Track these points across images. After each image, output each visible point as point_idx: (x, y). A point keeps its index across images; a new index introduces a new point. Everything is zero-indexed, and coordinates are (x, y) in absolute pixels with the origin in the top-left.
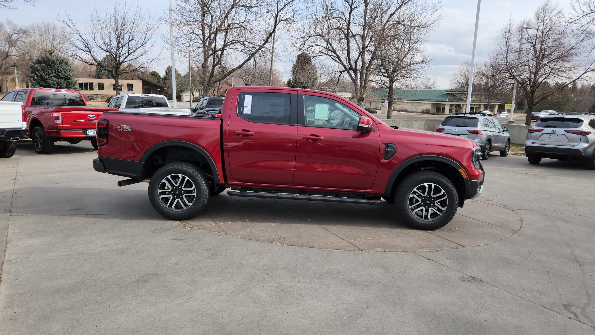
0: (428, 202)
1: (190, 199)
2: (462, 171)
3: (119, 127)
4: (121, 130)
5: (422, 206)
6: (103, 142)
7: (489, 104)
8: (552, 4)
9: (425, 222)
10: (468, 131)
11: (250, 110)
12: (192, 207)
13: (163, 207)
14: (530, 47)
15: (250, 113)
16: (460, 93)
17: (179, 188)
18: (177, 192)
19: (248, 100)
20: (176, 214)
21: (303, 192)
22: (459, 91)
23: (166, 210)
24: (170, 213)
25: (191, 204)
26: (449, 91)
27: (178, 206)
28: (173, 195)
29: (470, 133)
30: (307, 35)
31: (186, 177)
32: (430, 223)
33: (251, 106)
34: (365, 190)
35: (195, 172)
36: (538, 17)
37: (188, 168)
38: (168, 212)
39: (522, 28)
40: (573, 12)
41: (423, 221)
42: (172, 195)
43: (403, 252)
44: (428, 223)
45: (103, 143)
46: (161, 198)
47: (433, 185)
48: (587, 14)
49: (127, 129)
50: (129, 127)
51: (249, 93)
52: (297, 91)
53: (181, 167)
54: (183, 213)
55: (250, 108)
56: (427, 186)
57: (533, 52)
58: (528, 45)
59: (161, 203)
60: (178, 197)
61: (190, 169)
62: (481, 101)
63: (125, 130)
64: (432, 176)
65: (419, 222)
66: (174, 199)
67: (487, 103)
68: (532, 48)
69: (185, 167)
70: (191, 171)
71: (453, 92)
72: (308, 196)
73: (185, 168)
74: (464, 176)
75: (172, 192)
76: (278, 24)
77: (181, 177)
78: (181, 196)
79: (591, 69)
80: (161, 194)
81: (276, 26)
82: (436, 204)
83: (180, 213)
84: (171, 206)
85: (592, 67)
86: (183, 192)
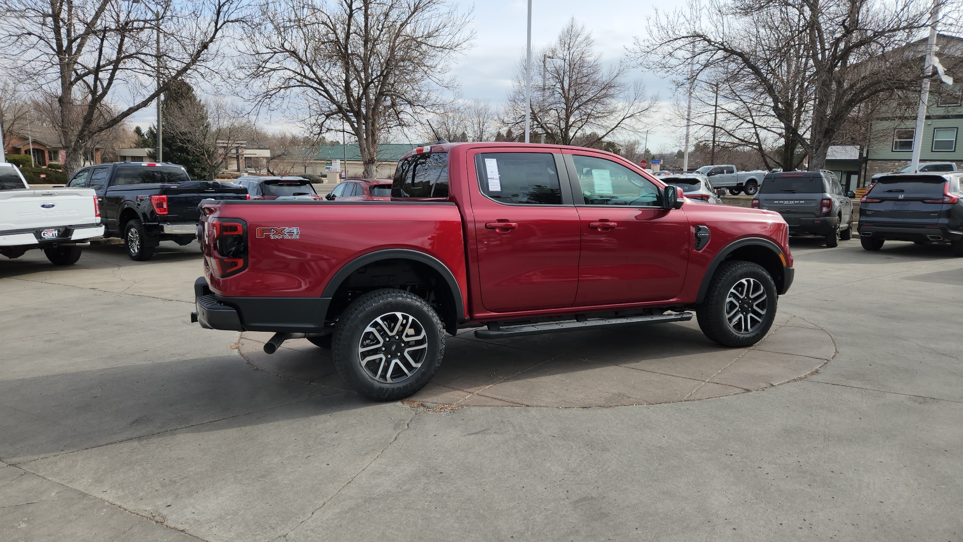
0: (746, 306)
1: (417, 356)
2: (782, 256)
3: (273, 232)
4: (278, 237)
5: (739, 314)
6: (236, 265)
9: (746, 336)
11: (499, 184)
12: (423, 370)
13: (370, 380)
14: (554, 84)
17: (396, 340)
18: (393, 348)
19: (491, 165)
20: (396, 388)
23: (377, 384)
24: (383, 388)
25: (419, 365)
27: (397, 373)
28: (387, 354)
30: (269, 50)
31: (408, 317)
32: (751, 335)
33: (498, 176)
34: (671, 300)
35: (425, 305)
36: (562, 42)
37: (412, 299)
38: (380, 388)
39: (545, 58)
40: (650, 38)
41: (742, 335)
42: (384, 354)
44: (748, 336)
45: (234, 269)
46: (364, 363)
47: (752, 280)
48: (666, 43)
49: (291, 234)
50: (295, 230)
51: (489, 155)
53: (399, 299)
54: (407, 385)
55: (499, 181)
56: (746, 283)
57: (561, 91)
58: (552, 82)
59: (365, 373)
60: (394, 356)
61: (415, 300)
63: (287, 237)
64: (751, 268)
66: (388, 362)
68: (558, 85)
69: (407, 297)
70: (418, 304)
73: (408, 300)
74: (784, 264)
75: (384, 349)
76: (220, 28)
77: (400, 318)
78: (399, 354)
79: (630, 115)
80: (364, 355)
81: (216, 30)
82: (755, 308)
83: (401, 385)
84: (384, 376)
85: (631, 112)
86: (403, 345)
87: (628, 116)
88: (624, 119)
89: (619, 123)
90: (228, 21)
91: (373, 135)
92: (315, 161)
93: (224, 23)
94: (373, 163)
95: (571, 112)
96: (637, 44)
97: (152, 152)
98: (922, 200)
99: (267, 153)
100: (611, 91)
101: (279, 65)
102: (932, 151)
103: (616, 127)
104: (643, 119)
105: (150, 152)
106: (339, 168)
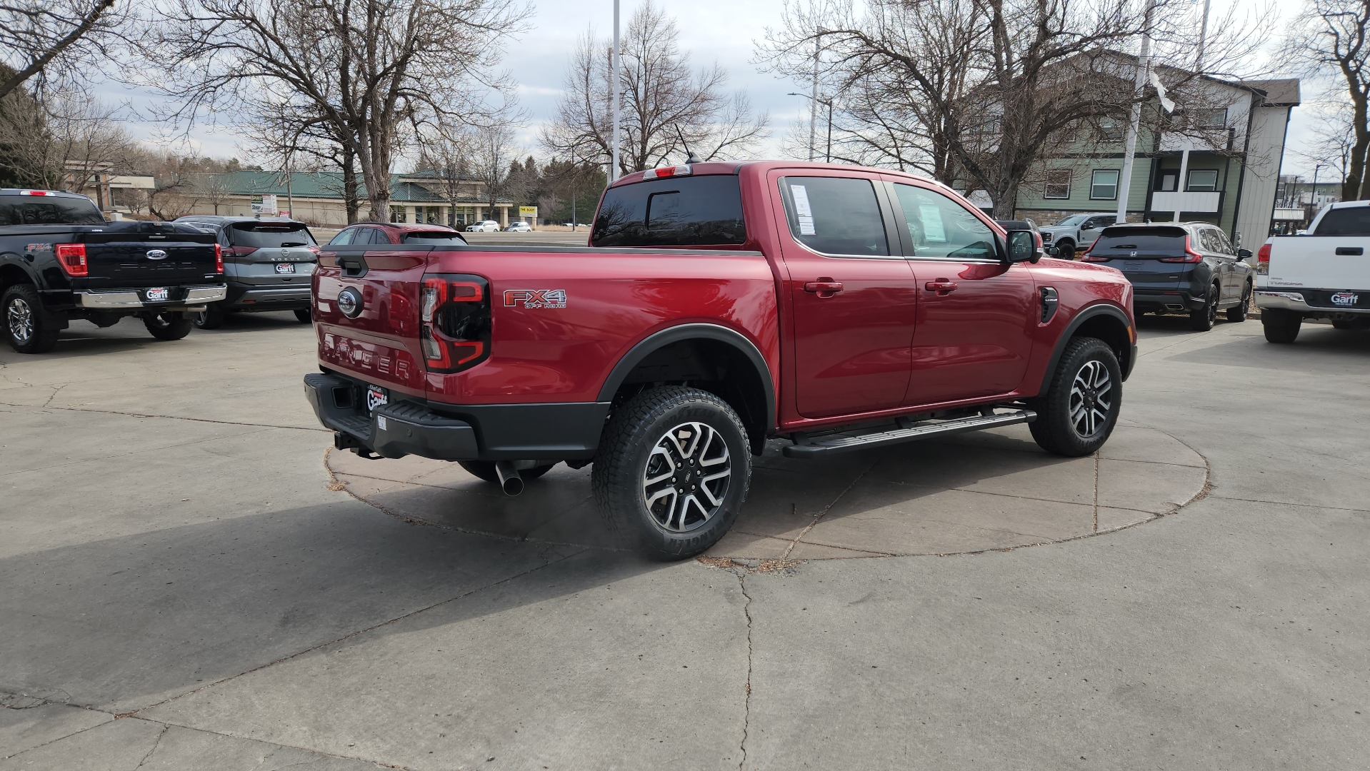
0: (1090, 399)
1: (719, 487)
2: (1130, 330)
3: (529, 297)
4: (535, 306)
5: (1082, 410)
6: (472, 351)
7: (492, 204)
8: (656, 10)
9: (1090, 439)
11: (814, 225)
12: (726, 510)
13: (658, 529)
14: (625, 92)
15: (813, 231)
16: (431, 181)
17: (692, 465)
18: (687, 477)
19: (800, 195)
20: (691, 539)
22: (432, 178)
24: (675, 541)
25: (721, 502)
26: (409, 178)
27: (693, 517)
28: (679, 487)
31: (709, 429)
34: (1010, 393)
36: (635, 31)
37: (713, 400)
38: (672, 539)
39: (610, 53)
41: (1085, 438)
42: (675, 488)
44: (1092, 439)
46: (650, 503)
47: (1098, 363)
49: (554, 299)
50: (559, 294)
51: (796, 179)
55: (812, 220)
56: (1092, 367)
58: (621, 88)
59: (651, 521)
60: (688, 490)
62: (475, 200)
63: (549, 305)
64: (1097, 346)
65: (1082, 442)
66: (681, 500)
67: (488, 205)
68: (630, 94)
70: (720, 409)
71: (417, 181)
74: (1131, 341)
75: (674, 480)
77: (699, 431)
78: (693, 487)
79: (730, 140)
80: (651, 490)
82: (1100, 401)
83: (697, 534)
84: (675, 523)
85: (731, 136)
86: (699, 472)
87: (727, 141)
88: (721, 146)
89: (716, 152)
91: (385, 156)
92: (232, 197)
94: (385, 199)
95: (650, 134)
96: (769, 38)
98: (1159, 259)
99: (149, 183)
100: (706, 105)
101: (225, 40)
102: (1090, 199)
103: (712, 156)
104: (747, 146)
106: (276, 208)
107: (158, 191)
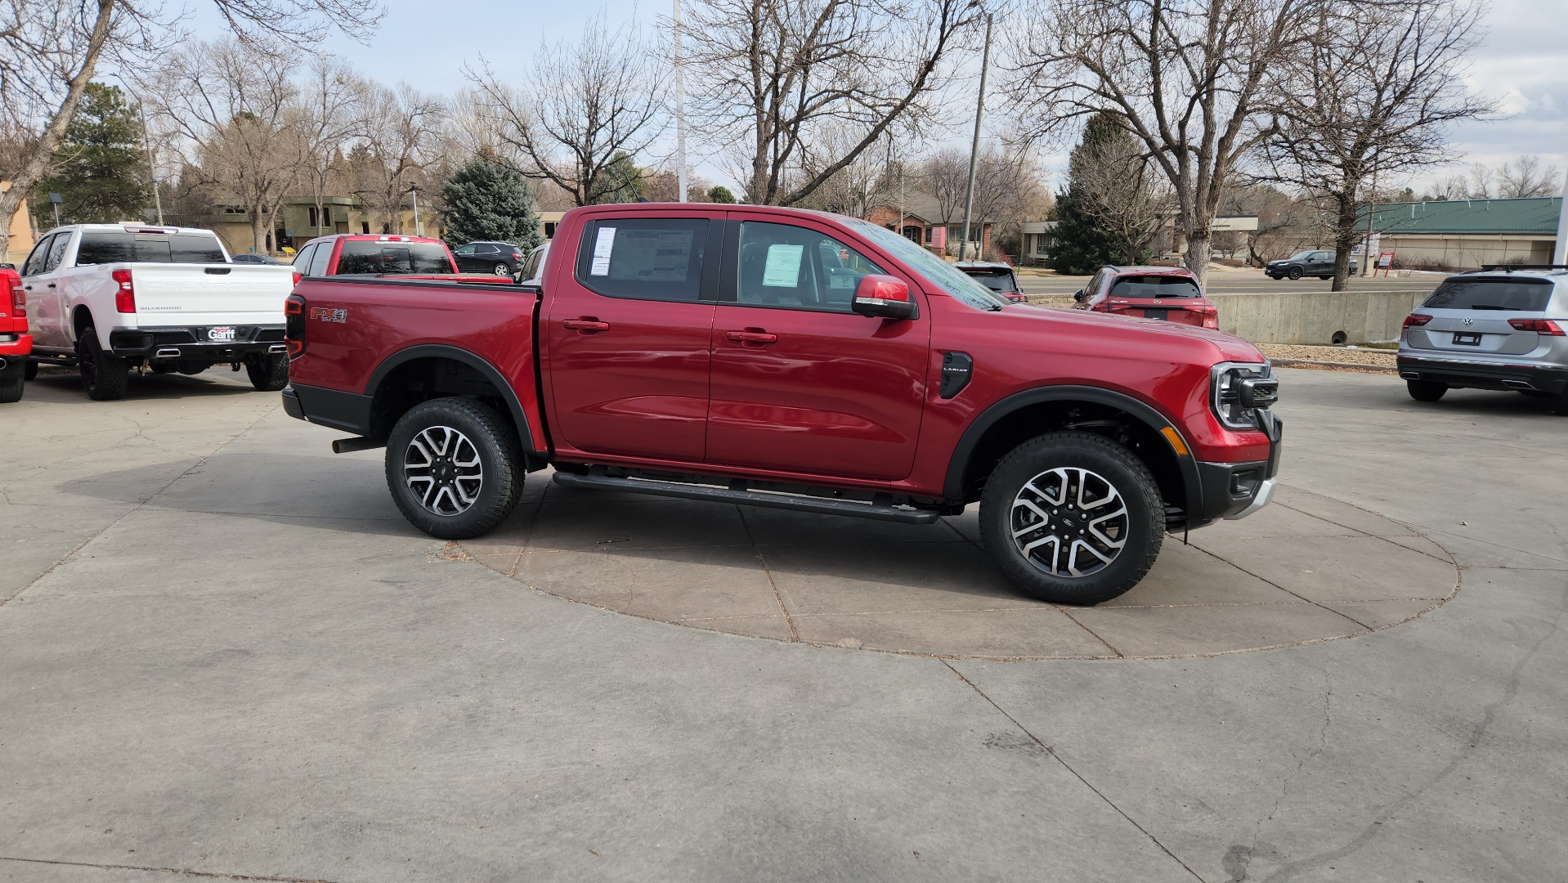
0: (1067, 522)
1: (469, 486)
2: (1170, 434)
3: (324, 314)
4: (327, 320)
5: (1050, 534)
6: (297, 348)
9: (1060, 581)
10: (1511, 322)
11: (608, 266)
12: (475, 508)
13: (414, 505)
15: (605, 273)
17: (446, 462)
18: (443, 471)
19: (606, 239)
20: (441, 523)
21: (738, 483)
23: (421, 513)
24: (428, 519)
25: (472, 501)
27: (445, 503)
28: (437, 477)
29: (1517, 328)
30: (1038, 59)
31: (459, 435)
32: (1074, 584)
33: (608, 255)
34: (893, 483)
35: (479, 423)
37: (462, 412)
38: (425, 517)
41: (1052, 576)
42: (434, 478)
43: (913, 653)
45: (296, 351)
46: (410, 482)
47: (1082, 472)
49: (339, 317)
50: (343, 313)
51: (607, 222)
52: (728, 211)
53: (447, 410)
54: (454, 522)
55: (608, 261)
56: (1065, 476)
59: (410, 495)
60: (445, 483)
61: (468, 415)
63: (335, 320)
64: (1078, 446)
65: (1039, 580)
66: (436, 488)
69: (456, 409)
70: (469, 420)
72: (753, 493)
73: (456, 413)
74: (1181, 449)
75: (432, 470)
76: (947, 36)
77: (448, 435)
78: (449, 481)
80: (412, 473)
81: (942, 40)
82: (1092, 529)
83: (448, 521)
84: (430, 504)
86: (456, 471)
90: (958, 24)
93: (953, 27)
97: (1053, 227)
99: (1252, 224)
105: (1051, 227)
106: (1377, 248)
107: (1261, 234)
